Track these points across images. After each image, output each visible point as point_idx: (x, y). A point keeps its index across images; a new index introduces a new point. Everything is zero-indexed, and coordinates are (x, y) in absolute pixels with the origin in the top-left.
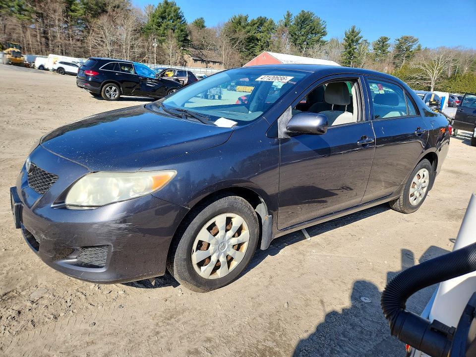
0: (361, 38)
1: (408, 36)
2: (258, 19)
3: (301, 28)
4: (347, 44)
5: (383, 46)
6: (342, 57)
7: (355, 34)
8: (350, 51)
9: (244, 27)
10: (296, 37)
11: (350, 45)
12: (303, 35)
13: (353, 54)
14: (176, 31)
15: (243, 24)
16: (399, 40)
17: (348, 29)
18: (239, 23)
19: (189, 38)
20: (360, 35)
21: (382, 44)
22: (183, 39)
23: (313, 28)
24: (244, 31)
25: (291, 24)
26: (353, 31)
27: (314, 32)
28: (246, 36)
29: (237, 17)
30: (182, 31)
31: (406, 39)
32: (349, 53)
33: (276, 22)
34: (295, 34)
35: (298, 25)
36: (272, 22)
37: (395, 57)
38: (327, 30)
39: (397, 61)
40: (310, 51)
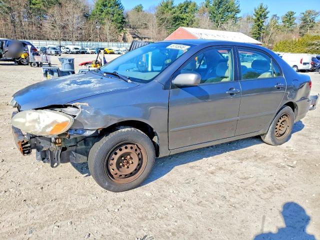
0: (268, 13)
1: (311, 10)
2: (185, 3)
3: (219, 8)
4: (256, 18)
5: (290, 19)
6: (253, 29)
7: (262, 10)
8: (259, 24)
9: (170, 10)
10: (215, 15)
11: (258, 19)
12: (220, 13)
13: (261, 27)
14: (115, 15)
15: (169, 7)
16: (303, 14)
17: (257, 6)
18: (167, 6)
19: (126, 20)
20: (267, 11)
21: (289, 18)
22: (120, 21)
23: (228, 7)
24: (170, 12)
25: (211, 5)
26: (261, 8)
27: (229, 10)
28: (172, 16)
29: (165, 1)
30: (119, 15)
31: (309, 13)
32: (258, 25)
33: (198, 4)
34: (214, 13)
35: (216, 6)
36: (195, 5)
37: (301, 28)
38: (240, 8)
39: (303, 31)
40: (225, 26)
